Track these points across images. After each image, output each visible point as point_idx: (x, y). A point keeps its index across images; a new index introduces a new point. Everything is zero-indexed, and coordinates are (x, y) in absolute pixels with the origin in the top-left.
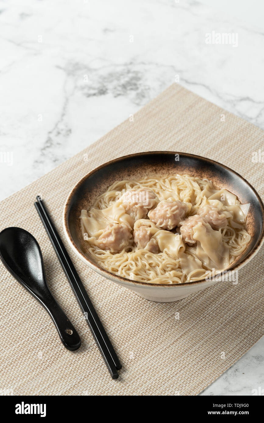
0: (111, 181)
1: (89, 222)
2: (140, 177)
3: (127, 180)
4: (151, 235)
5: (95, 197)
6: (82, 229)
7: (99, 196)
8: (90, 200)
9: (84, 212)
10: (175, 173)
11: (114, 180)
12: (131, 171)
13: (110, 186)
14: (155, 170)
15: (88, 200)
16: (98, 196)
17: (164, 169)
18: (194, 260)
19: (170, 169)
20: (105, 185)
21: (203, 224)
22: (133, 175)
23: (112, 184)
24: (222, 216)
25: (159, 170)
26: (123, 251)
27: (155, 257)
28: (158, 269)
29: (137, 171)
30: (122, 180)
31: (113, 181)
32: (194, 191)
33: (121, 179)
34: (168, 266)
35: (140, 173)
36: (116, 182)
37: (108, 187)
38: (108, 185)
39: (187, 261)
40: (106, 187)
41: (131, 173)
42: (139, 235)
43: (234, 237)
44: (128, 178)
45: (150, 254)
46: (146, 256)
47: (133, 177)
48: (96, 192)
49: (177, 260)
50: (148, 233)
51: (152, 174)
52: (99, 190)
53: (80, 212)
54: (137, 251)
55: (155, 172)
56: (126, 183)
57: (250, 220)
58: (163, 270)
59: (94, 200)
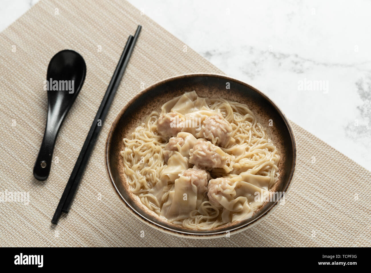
0: (243, 100)
1: (184, 101)
2: (263, 122)
3: (254, 114)
5: (219, 96)
6: (175, 99)
7: (224, 99)
8: (213, 93)
9: (194, 93)
10: (278, 148)
11: (246, 102)
12: (262, 111)
13: (240, 102)
14: (274, 131)
15: (211, 91)
17: (278, 137)
18: (164, 192)
19: (280, 141)
20: (237, 98)
22: (261, 116)
23: (242, 103)
24: (217, 197)
25: (276, 133)
27: (160, 162)
28: (147, 169)
29: (265, 117)
30: (251, 110)
31: (245, 102)
33: (251, 108)
34: (151, 175)
35: (265, 120)
36: (245, 105)
37: (237, 101)
38: (239, 101)
39: (161, 187)
40: (236, 99)
41: (261, 113)
44: (256, 113)
45: (159, 155)
46: (156, 154)
47: (259, 116)
48: (225, 94)
49: (158, 179)
51: (270, 130)
52: (228, 95)
53: (192, 90)
54: (160, 147)
55: (272, 131)
56: (249, 113)
57: (233, 224)
58: (145, 173)
59: (216, 96)
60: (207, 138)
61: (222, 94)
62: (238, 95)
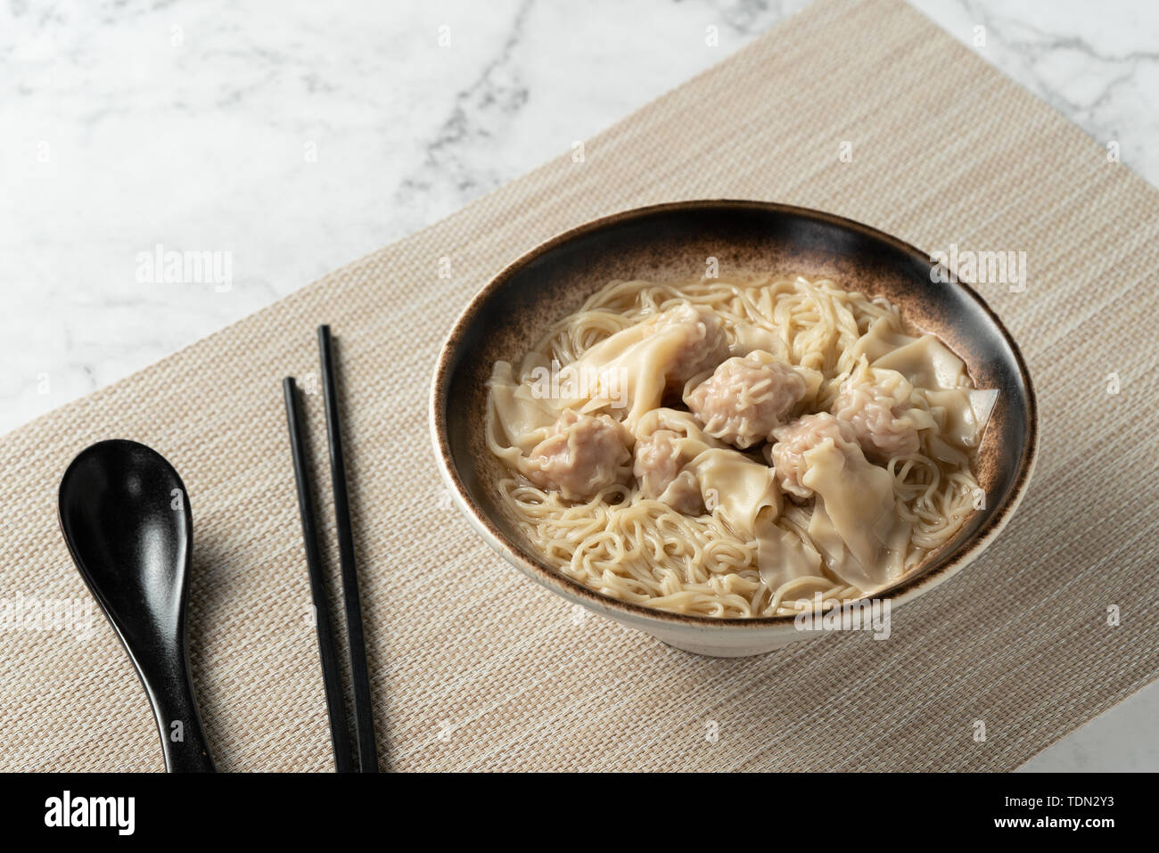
0: (597, 279)
1: (511, 401)
2: (689, 272)
3: (649, 279)
4: (684, 461)
5: (541, 325)
6: (490, 418)
7: (557, 321)
8: (525, 331)
9: (502, 367)
10: (794, 272)
11: (607, 276)
12: (661, 254)
13: (593, 293)
14: (736, 257)
15: (521, 330)
16: (553, 323)
17: (762, 257)
18: (800, 548)
19: (779, 257)
20: (579, 289)
21: (837, 445)
22: (668, 265)
23: (600, 289)
24: (904, 421)
25: (746, 256)
26: (597, 499)
27: (685, 524)
28: (690, 566)
29: (681, 255)
30: (632, 279)
31: (603, 278)
32: (838, 334)
33: (629, 276)
34: (720, 557)
35: (688, 261)
36: (611, 284)
37: (586, 297)
38: (589, 291)
39: (779, 550)
40: (579, 295)
41: (663, 259)
42: (646, 457)
43: (932, 489)
44: (651, 273)
45: (672, 515)
46: (659, 521)
47: (665, 273)
48: (549, 308)
49: (750, 545)
50: (676, 453)
51: (725, 267)
52: (556, 303)
53: (491, 366)
54: (637, 504)
55: (733, 264)
56: (642, 288)
57: (989, 442)
58: (704, 570)
59: (538, 332)
61: (543, 312)
62: (576, 280)
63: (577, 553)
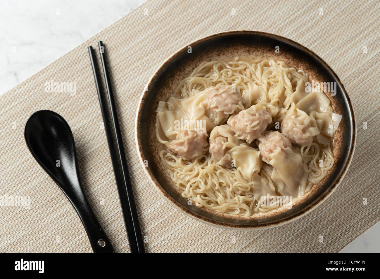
0: (197, 62)
1: (165, 117)
2: (231, 56)
3: (216, 60)
4: (228, 149)
5: (177, 82)
6: (157, 125)
7: (183, 79)
8: (171, 86)
9: (162, 104)
10: (270, 57)
11: (201, 60)
12: (221, 51)
13: (196, 67)
14: (249, 51)
15: (169, 86)
16: (181, 80)
17: (258, 51)
18: (268, 184)
19: (265, 51)
20: (190, 66)
21: (282, 149)
22: (224, 54)
23: (198, 65)
24: (307, 135)
25: (252, 51)
26: (196, 161)
27: (227, 173)
28: (228, 191)
29: (229, 51)
30: (210, 61)
31: (199, 61)
32: (284, 89)
33: (209, 59)
34: (239, 188)
35: (231, 53)
36: (203, 63)
37: (193, 69)
38: (194, 66)
39: (260, 185)
40: (191, 68)
41: (222, 52)
42: (213, 148)
43: (317, 156)
44: (217, 58)
45: (221, 170)
46: (218, 172)
47: (222, 57)
48: (179, 75)
49: (250, 183)
50: (224, 148)
51: (245, 54)
52: (182, 73)
53: (158, 103)
54: (209, 166)
55: (248, 53)
56: (214, 64)
57: (338, 137)
58: (233, 193)
59: (175, 85)
60: (233, 112)
61: (177, 77)
62: (189, 63)
63: (188, 186)
